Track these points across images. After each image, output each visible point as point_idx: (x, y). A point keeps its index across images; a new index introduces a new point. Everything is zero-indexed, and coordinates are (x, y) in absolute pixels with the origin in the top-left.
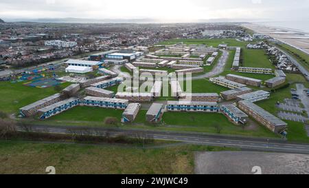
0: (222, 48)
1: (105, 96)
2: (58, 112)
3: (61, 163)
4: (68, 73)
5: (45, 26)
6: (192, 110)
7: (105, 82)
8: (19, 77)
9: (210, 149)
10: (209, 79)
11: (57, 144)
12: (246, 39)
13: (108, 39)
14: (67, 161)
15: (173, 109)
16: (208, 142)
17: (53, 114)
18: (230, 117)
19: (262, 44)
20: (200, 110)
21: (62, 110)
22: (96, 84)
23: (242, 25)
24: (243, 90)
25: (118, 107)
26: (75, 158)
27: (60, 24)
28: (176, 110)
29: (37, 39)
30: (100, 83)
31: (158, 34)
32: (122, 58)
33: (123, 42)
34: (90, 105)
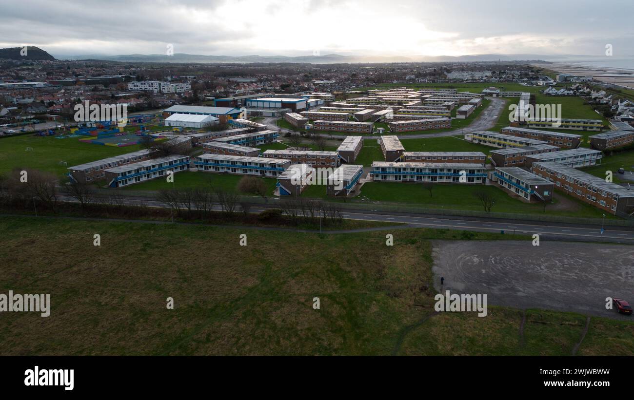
0: (491, 94)
1: (240, 154)
2: (144, 179)
3: (144, 250)
4: (170, 128)
5: (132, 67)
6: (426, 180)
7: (244, 136)
8: (73, 130)
9: (467, 236)
10: (463, 137)
11: (140, 222)
12: (541, 83)
13: (252, 82)
14: (157, 247)
15: (384, 177)
16: (462, 226)
17: (134, 181)
18: (513, 190)
19: (577, 88)
20: (445, 180)
21: (153, 177)
22: (226, 139)
23: (532, 65)
24: (541, 148)
25: (268, 174)
26: (173, 244)
27: (160, 64)
28: (391, 179)
29: (114, 81)
30: (233, 138)
31: (354, 75)
32: (279, 105)
33: (283, 87)
34: (212, 170)
